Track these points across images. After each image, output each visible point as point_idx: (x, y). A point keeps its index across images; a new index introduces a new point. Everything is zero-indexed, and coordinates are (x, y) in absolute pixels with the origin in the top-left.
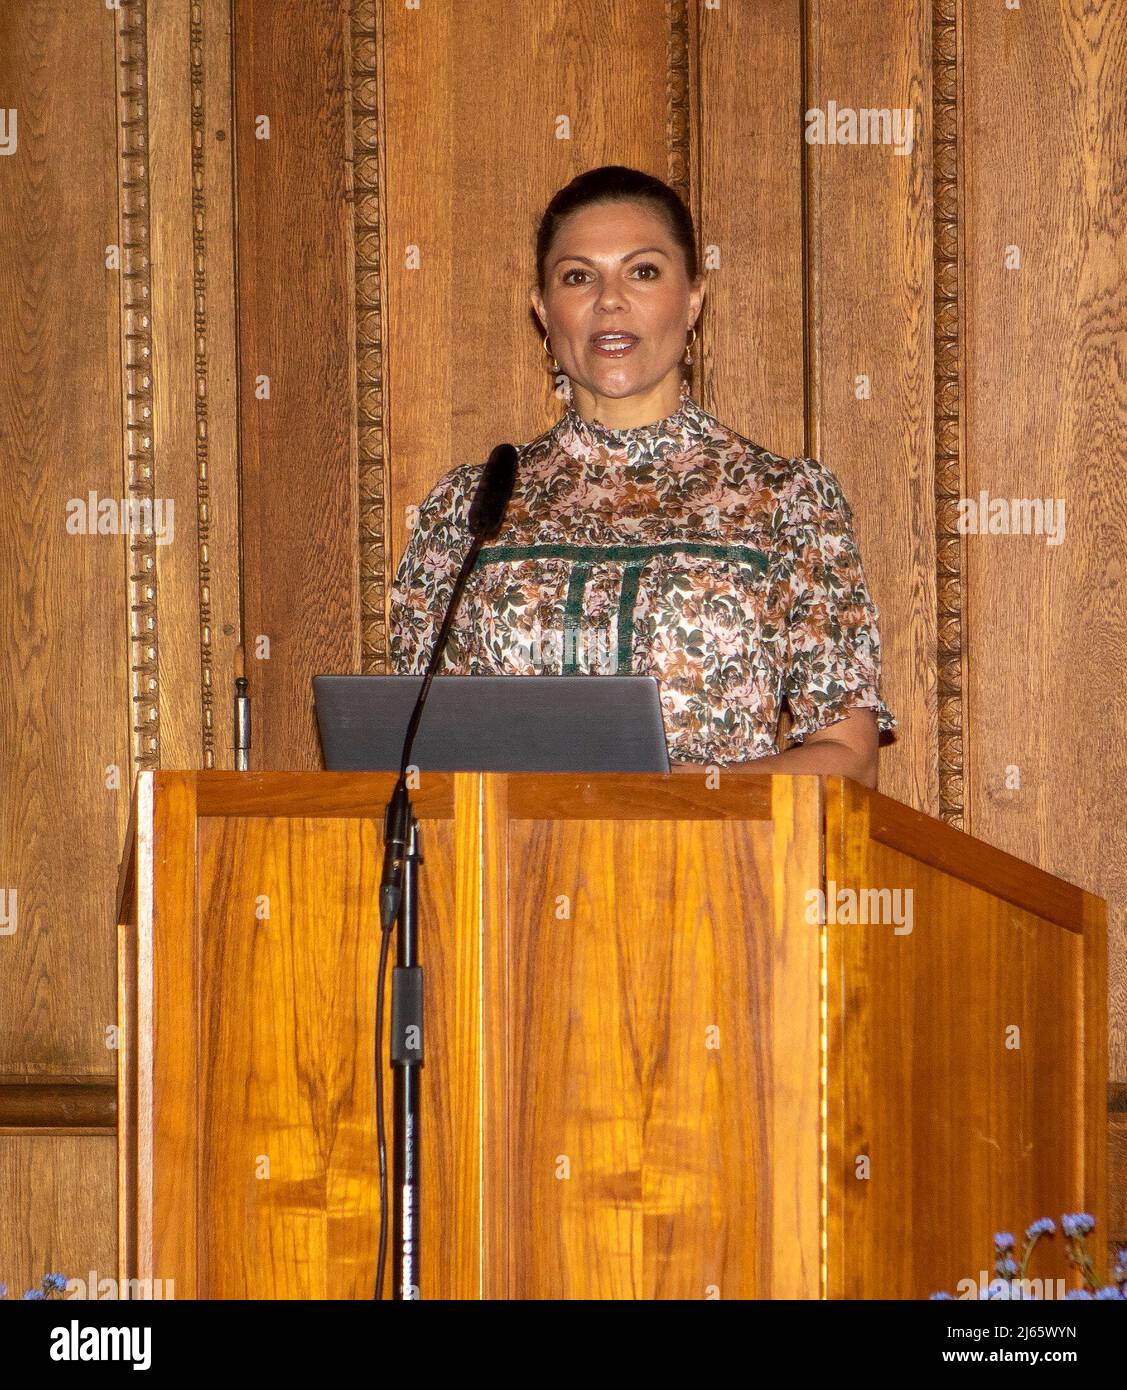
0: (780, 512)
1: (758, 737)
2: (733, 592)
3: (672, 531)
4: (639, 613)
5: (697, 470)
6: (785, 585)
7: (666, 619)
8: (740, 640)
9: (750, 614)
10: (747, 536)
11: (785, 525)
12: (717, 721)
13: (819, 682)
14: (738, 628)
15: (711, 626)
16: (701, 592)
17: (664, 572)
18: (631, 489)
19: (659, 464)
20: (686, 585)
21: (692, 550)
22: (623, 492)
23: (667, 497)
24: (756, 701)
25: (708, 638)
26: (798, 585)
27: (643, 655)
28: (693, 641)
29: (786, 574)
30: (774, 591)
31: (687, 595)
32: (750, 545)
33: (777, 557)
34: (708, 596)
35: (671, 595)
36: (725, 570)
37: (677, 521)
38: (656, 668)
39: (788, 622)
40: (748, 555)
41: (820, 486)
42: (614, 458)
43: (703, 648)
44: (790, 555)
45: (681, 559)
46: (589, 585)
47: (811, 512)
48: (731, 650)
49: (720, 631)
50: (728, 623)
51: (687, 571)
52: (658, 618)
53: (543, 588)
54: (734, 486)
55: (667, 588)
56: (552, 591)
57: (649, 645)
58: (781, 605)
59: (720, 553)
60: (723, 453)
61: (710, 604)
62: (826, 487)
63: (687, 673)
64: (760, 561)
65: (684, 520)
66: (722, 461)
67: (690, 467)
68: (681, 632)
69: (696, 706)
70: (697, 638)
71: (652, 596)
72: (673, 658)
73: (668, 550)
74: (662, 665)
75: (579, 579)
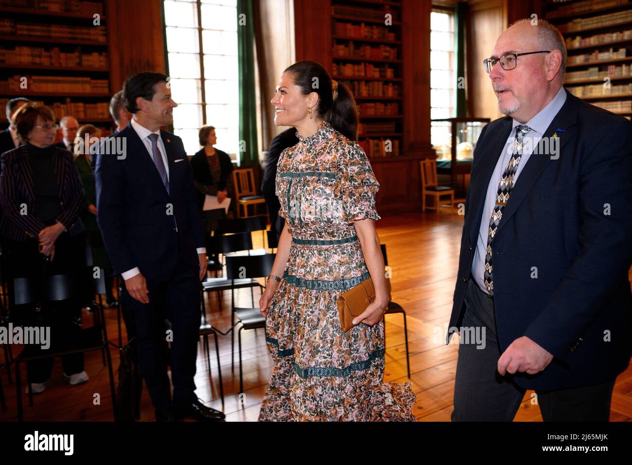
0: (338, 161)
2: (321, 186)
3: (309, 168)
5: (322, 148)
6: (339, 182)
7: (304, 195)
8: (325, 200)
9: (329, 192)
10: (328, 169)
11: (339, 165)
12: (325, 221)
15: (315, 197)
16: (312, 187)
18: (306, 156)
19: (313, 147)
20: (309, 185)
21: (313, 175)
23: (313, 158)
29: (340, 179)
30: (337, 184)
31: (309, 188)
32: (328, 172)
33: (337, 174)
34: (314, 188)
35: (305, 188)
36: (320, 180)
39: (341, 193)
40: (327, 175)
41: (349, 152)
44: (341, 174)
45: (308, 177)
46: (292, 185)
47: (344, 161)
49: (318, 198)
50: (321, 196)
51: (309, 181)
52: (302, 195)
54: (329, 153)
58: (339, 188)
59: (319, 175)
60: (330, 142)
61: (315, 191)
62: (352, 152)
64: (332, 176)
65: (314, 165)
66: (328, 145)
67: (320, 148)
73: (307, 174)
75: (291, 183)
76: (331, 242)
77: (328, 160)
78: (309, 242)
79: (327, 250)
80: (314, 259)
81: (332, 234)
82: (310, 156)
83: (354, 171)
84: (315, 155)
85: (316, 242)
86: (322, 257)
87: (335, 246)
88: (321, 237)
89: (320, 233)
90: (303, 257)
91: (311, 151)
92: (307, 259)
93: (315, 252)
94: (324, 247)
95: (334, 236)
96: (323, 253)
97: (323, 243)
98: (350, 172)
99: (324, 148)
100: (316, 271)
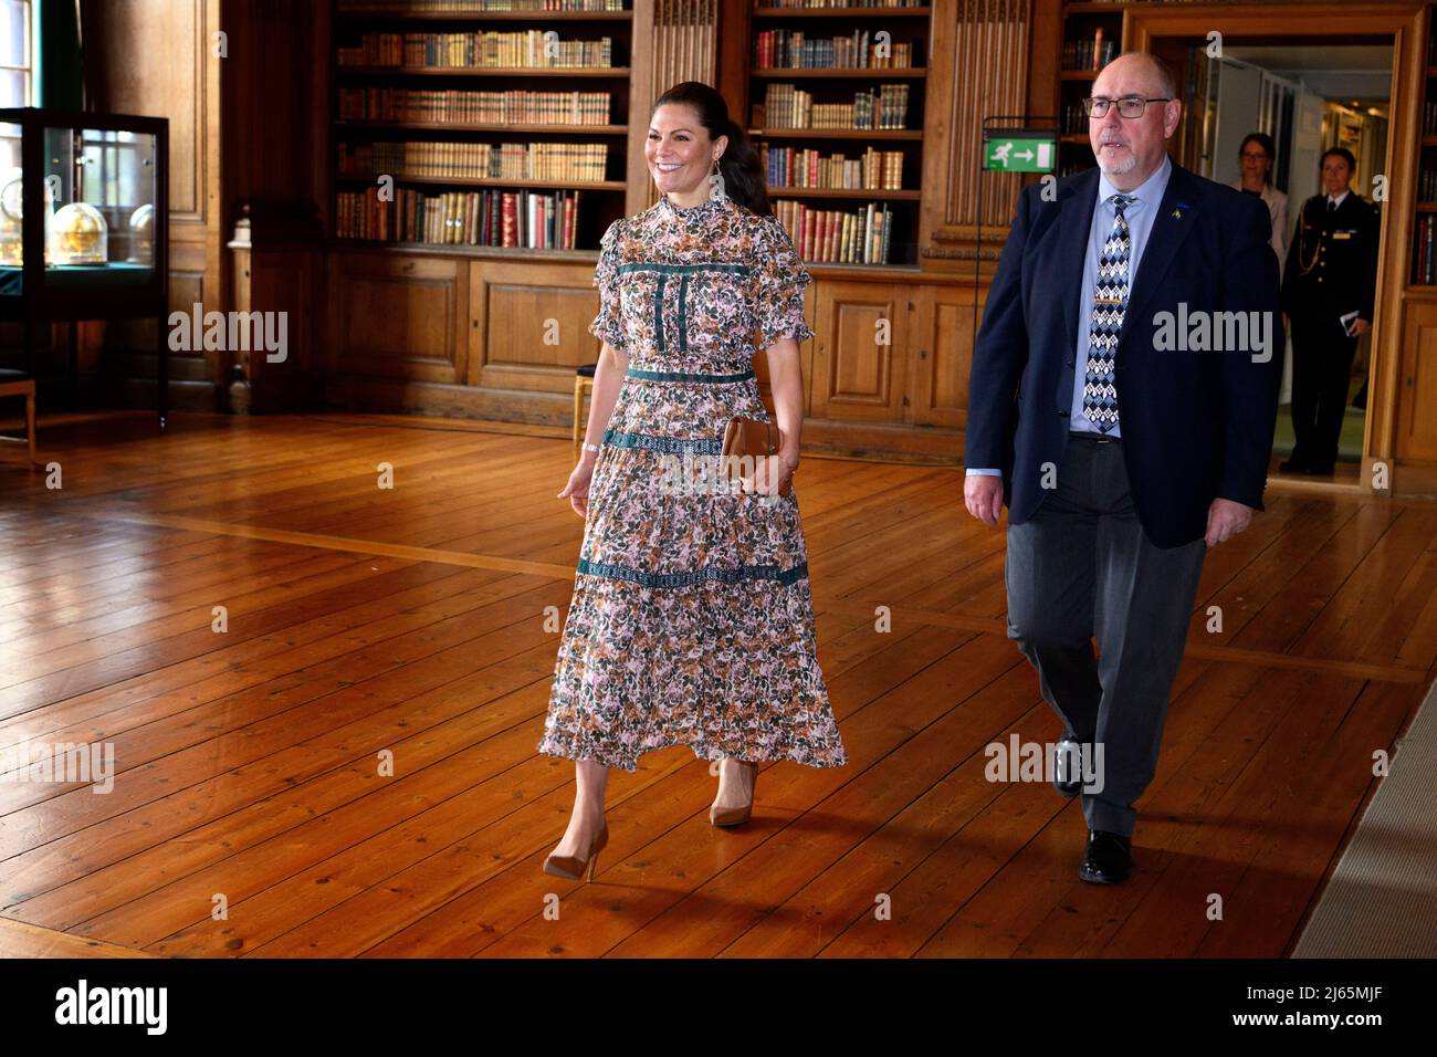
0: (754, 247)
1: (745, 346)
2: (731, 287)
3: (704, 259)
4: (688, 299)
5: (718, 227)
6: (758, 281)
7: (700, 302)
8: (735, 309)
9: (739, 296)
10: (738, 260)
11: (756, 253)
12: (727, 344)
13: (766, 325)
14: (733, 304)
15: (721, 305)
16: (715, 289)
17: (699, 279)
18: (688, 237)
19: (701, 224)
20: (709, 286)
21: (712, 269)
22: (685, 238)
23: (703, 241)
24: (743, 332)
25: (719, 310)
26: (765, 279)
27: (690, 319)
28: (713, 312)
29: (758, 276)
30: (752, 283)
31: (709, 291)
32: (740, 264)
33: (753, 268)
34: (719, 290)
35: (702, 290)
36: (728, 277)
37: (707, 253)
38: (696, 324)
39: (759, 298)
40: (738, 269)
41: (772, 232)
42: (681, 222)
43: (717, 315)
44: (760, 266)
45: (707, 273)
46: (666, 284)
47: (768, 246)
48: (730, 315)
49: (725, 306)
50: (729, 302)
51: (709, 279)
52: (697, 301)
53: (646, 285)
54: (734, 236)
55: (700, 288)
56: (650, 287)
57: (693, 314)
58: (755, 290)
59: (725, 269)
60: (730, 218)
61: (720, 294)
62: (775, 233)
63: (710, 326)
64: (744, 271)
65: (710, 253)
66: (730, 223)
67: (715, 225)
68: (707, 308)
69: (715, 339)
70: (714, 310)
71: (694, 291)
72: (704, 320)
73: (701, 268)
74: (699, 323)
75: (662, 282)
76: (733, 379)
77: (736, 246)
78: (697, 378)
79: (727, 391)
80: (708, 406)
81: (733, 365)
82: (695, 239)
83: (785, 260)
84: (708, 236)
85: (709, 379)
86: (721, 403)
87: (739, 383)
88: (719, 371)
89: (718, 365)
90: (682, 402)
91: (698, 229)
92: (691, 405)
93: (709, 394)
94: (723, 386)
95: (737, 369)
96: (721, 396)
97: (721, 380)
98: (779, 263)
99: (723, 226)
100: (716, 424)
